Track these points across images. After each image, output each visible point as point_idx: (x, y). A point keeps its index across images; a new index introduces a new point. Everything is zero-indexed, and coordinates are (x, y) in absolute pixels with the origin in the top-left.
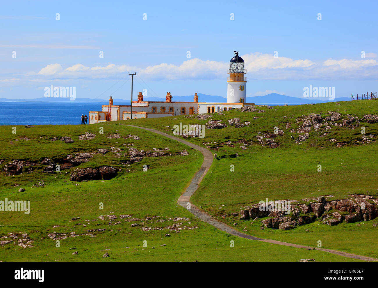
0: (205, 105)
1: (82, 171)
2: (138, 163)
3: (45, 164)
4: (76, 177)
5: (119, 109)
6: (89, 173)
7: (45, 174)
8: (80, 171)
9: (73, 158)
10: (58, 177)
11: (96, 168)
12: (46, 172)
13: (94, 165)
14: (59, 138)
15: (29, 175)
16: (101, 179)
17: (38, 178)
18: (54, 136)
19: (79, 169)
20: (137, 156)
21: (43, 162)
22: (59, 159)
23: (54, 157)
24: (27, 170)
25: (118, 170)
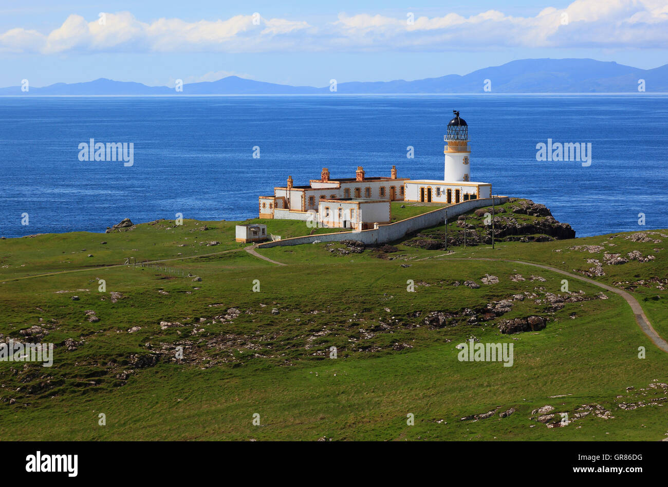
0: (416, 185)
1: (510, 322)
2: (562, 310)
3: (466, 315)
4: (506, 330)
5: (305, 193)
6: (519, 324)
7: (471, 326)
8: (509, 323)
9: (494, 307)
10: (487, 330)
11: (524, 318)
12: (471, 324)
13: (521, 315)
14: (462, 282)
15: (455, 328)
16: (532, 331)
17: (466, 332)
18: (456, 280)
19: (507, 321)
20: (556, 302)
21: (464, 313)
22: (480, 310)
23: (474, 307)
24: (450, 323)
25: (546, 320)
